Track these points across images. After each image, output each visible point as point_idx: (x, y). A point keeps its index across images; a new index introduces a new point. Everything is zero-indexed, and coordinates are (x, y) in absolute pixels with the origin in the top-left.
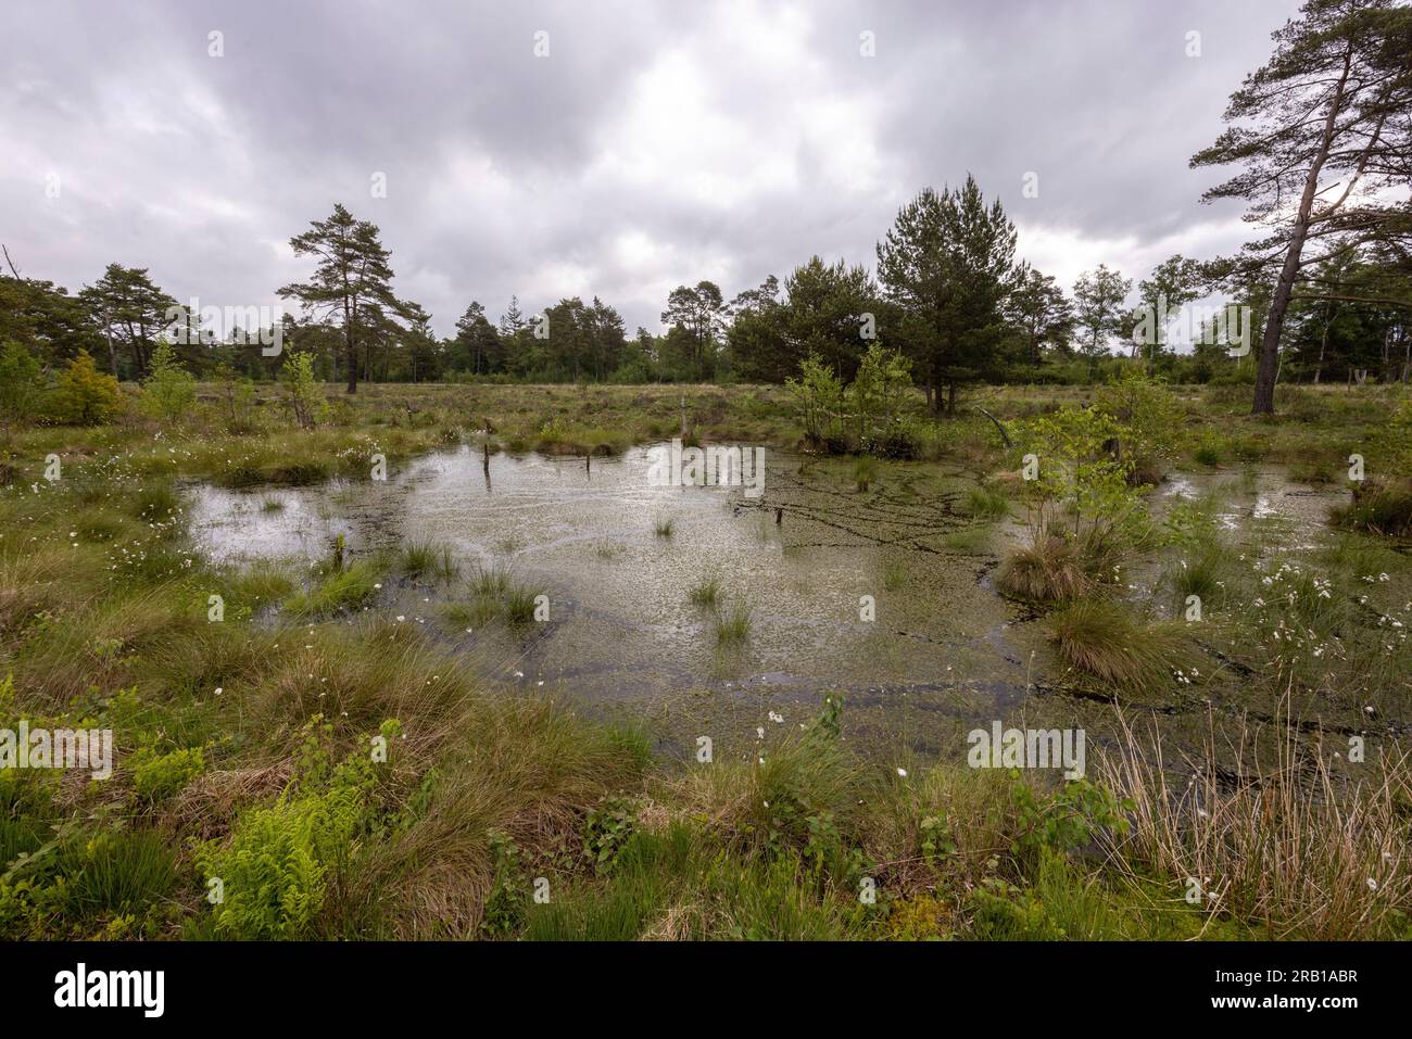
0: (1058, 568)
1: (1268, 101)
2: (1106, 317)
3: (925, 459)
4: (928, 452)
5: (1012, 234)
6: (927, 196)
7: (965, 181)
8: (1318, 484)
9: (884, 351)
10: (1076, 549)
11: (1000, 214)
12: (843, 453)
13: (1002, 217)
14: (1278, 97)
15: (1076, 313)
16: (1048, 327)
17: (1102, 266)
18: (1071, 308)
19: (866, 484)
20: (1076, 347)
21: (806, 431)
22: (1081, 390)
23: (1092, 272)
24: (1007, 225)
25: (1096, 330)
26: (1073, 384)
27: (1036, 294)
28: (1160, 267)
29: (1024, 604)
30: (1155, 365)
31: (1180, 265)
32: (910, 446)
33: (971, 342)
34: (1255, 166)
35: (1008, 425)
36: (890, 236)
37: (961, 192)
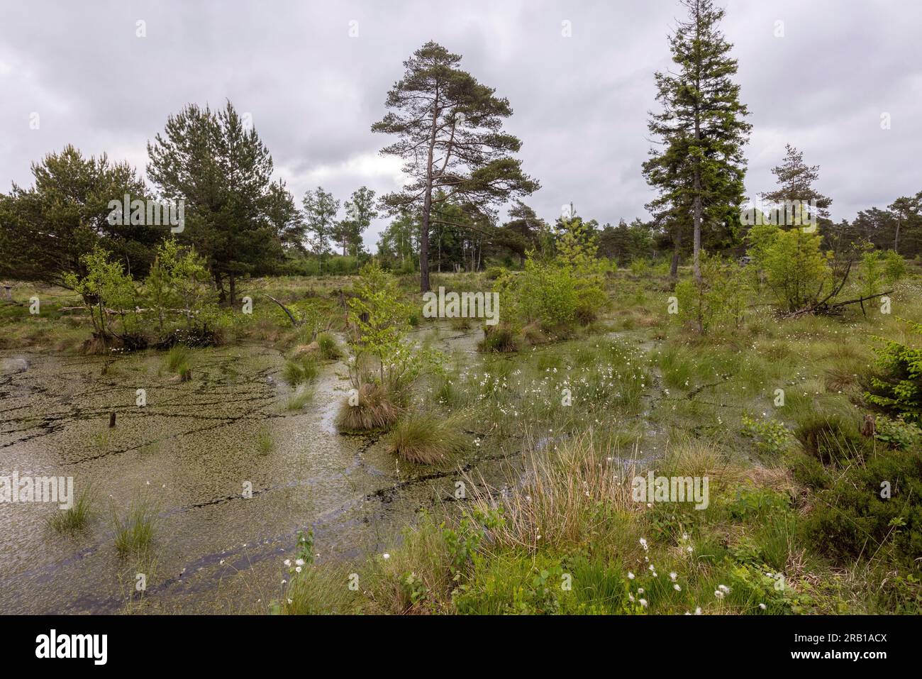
0: (377, 404)
1: (406, 101)
2: (326, 226)
3: (230, 343)
4: (229, 337)
5: (267, 157)
6: (193, 111)
7: (226, 106)
8: (465, 330)
9: (180, 247)
10: (385, 388)
11: (257, 139)
12: (146, 348)
13: (259, 141)
14: (410, 100)
15: (306, 221)
16: (287, 231)
17: (320, 188)
18: (301, 217)
19: (189, 373)
20: (309, 247)
21: (93, 330)
22: (319, 280)
23: (315, 192)
24: (263, 149)
25: (321, 234)
26: (310, 275)
27: (279, 204)
28: (355, 193)
29: (362, 435)
30: (360, 261)
31: (366, 193)
32: (213, 334)
33: (247, 241)
34: (404, 139)
35: (292, 308)
36: (160, 140)
37: (222, 114)
